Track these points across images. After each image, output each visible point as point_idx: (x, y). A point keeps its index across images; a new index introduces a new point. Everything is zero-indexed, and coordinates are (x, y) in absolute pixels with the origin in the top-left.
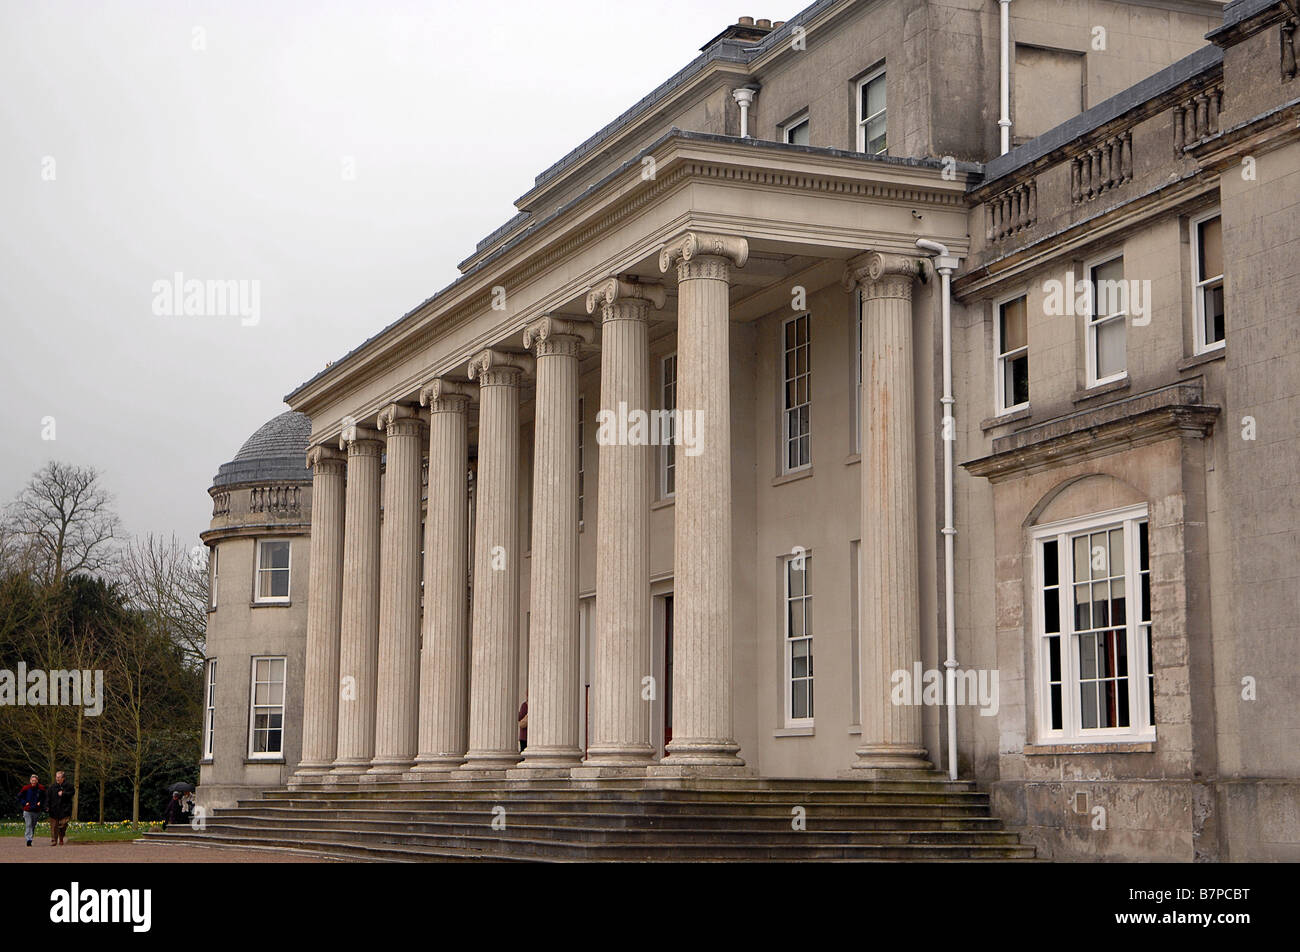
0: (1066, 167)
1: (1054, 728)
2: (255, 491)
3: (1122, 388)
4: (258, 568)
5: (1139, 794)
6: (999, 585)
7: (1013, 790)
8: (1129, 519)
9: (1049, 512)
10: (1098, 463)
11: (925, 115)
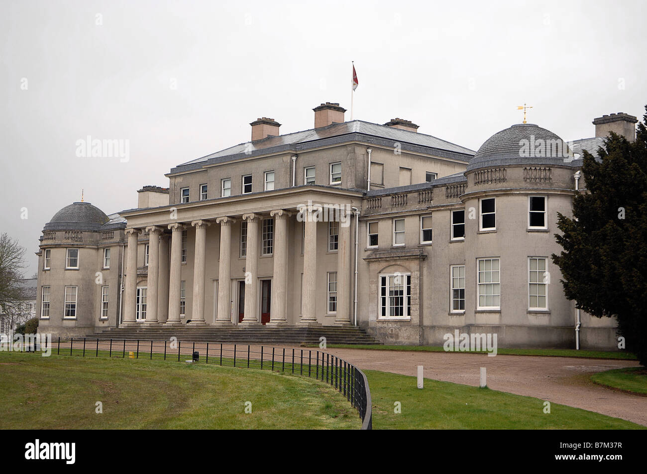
0: (390, 197)
1: (383, 315)
2: (66, 232)
3: (403, 248)
4: (67, 257)
5: (407, 329)
6: (371, 285)
7: (373, 329)
8: (405, 275)
9: (384, 271)
10: (398, 263)
11: (353, 179)
